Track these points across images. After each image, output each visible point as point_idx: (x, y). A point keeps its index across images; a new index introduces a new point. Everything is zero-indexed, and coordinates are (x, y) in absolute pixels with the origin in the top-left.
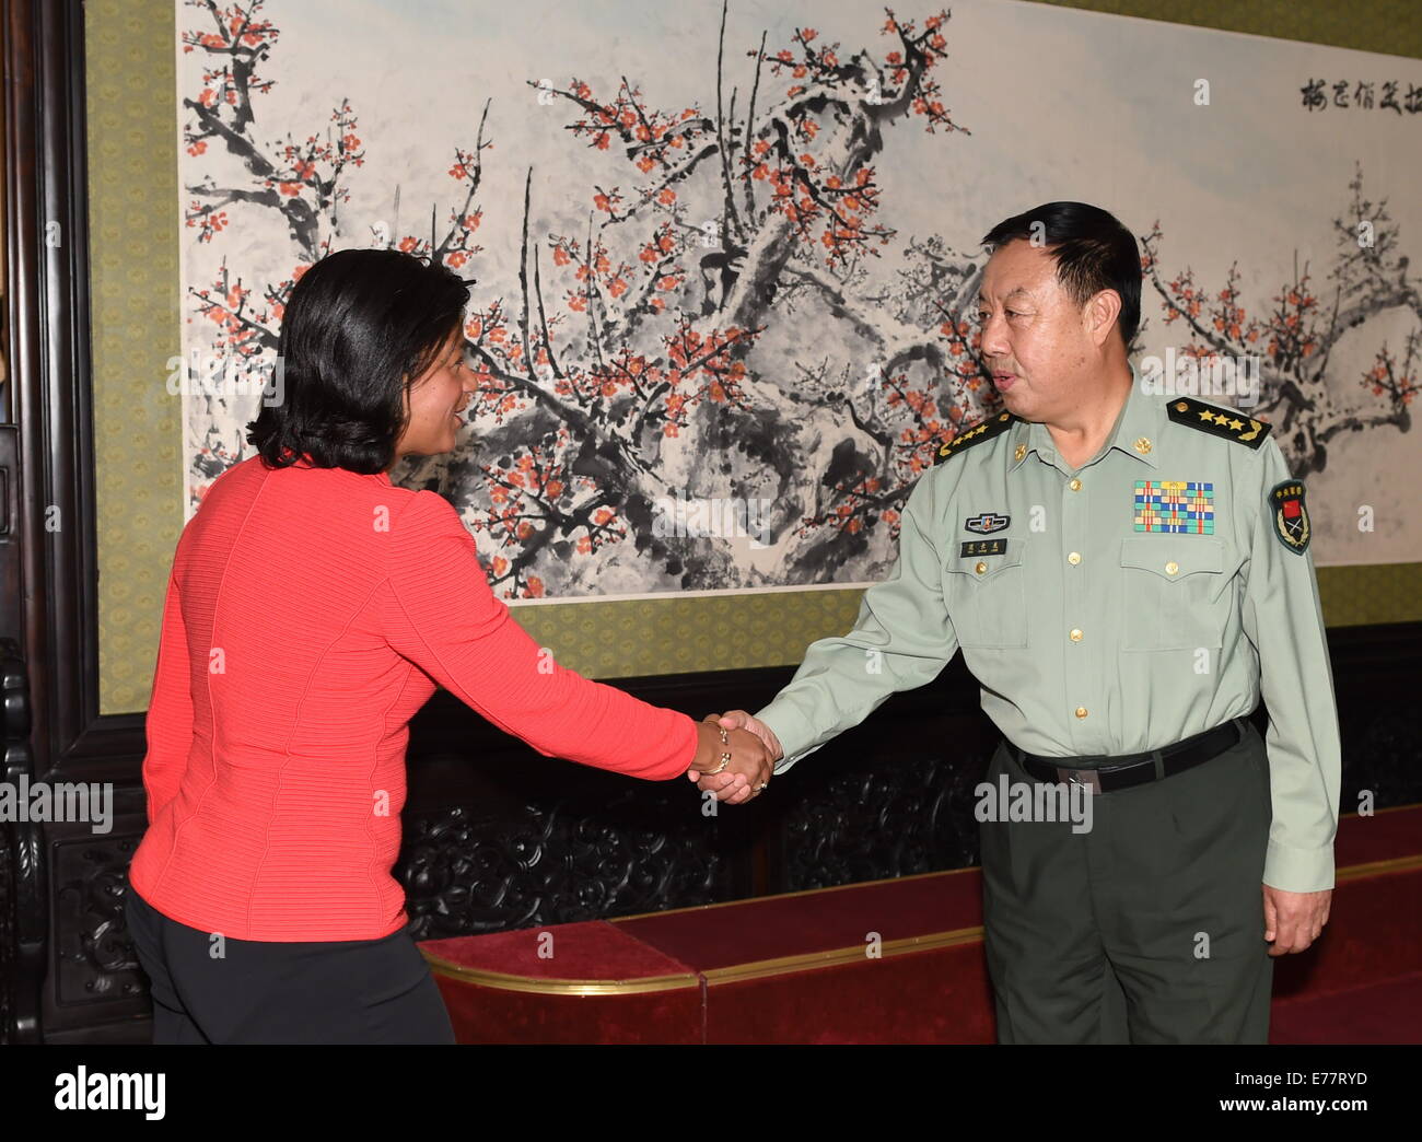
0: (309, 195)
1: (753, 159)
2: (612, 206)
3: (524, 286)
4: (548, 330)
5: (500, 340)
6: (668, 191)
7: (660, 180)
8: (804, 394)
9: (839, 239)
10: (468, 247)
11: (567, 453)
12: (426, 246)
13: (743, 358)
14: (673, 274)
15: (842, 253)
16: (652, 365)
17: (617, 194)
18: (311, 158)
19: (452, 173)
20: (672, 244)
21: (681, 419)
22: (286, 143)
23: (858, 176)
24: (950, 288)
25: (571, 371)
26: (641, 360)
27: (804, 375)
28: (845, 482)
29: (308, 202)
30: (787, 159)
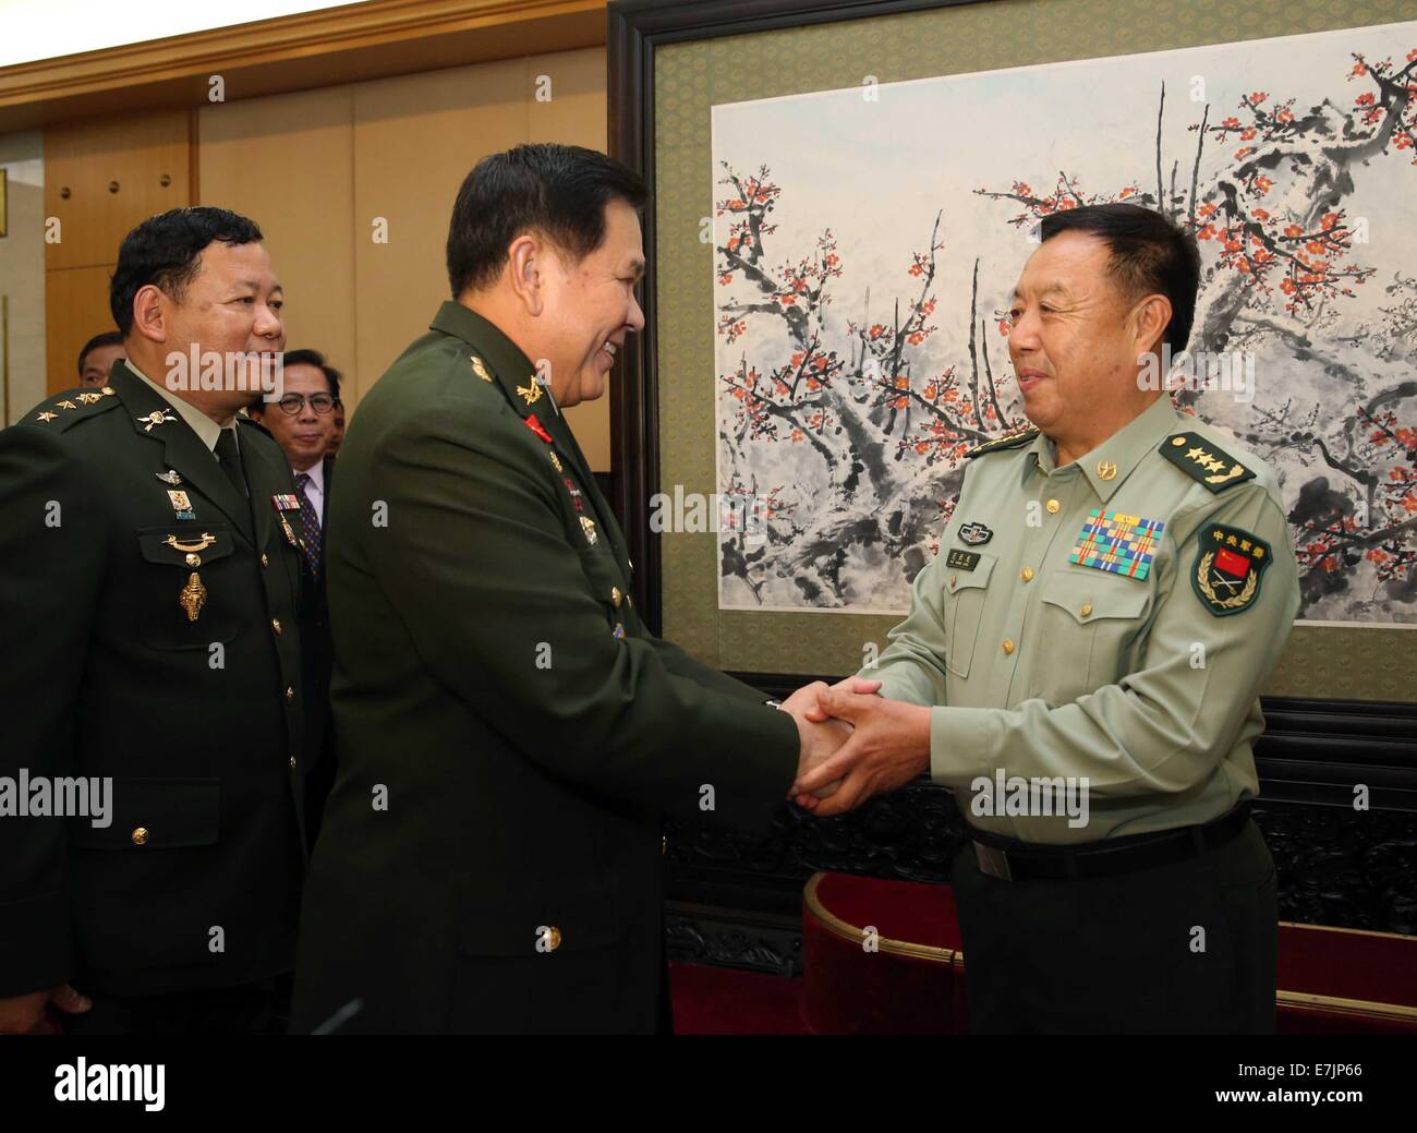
0: (802, 302)
1: (1198, 222)
3: (974, 355)
4: (996, 390)
5: (953, 400)
8: (1263, 436)
9: (1301, 284)
10: (924, 327)
12: (891, 331)
13: (1192, 404)
15: (1306, 297)
18: (803, 276)
19: (910, 272)
22: (785, 268)
23: (1323, 221)
25: (1017, 422)
27: (1262, 417)
28: (1316, 520)
29: (801, 306)
30: (1236, 217)
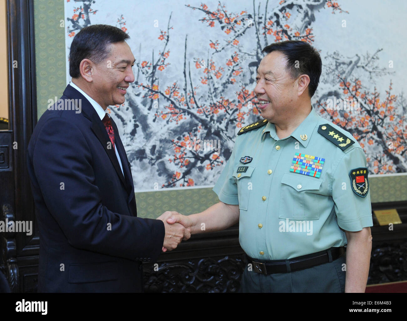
1: (267, 27)
2: (216, 47)
3: (185, 76)
4: (194, 91)
5: (177, 96)
6: (236, 40)
7: (233, 37)
10: (165, 63)
11: (201, 135)
12: (151, 64)
14: (239, 70)
16: (232, 102)
17: (218, 42)
19: (159, 38)
20: (238, 59)
21: (242, 121)
23: (306, 31)
24: (343, 70)
25: (202, 105)
26: (227, 101)
30: (279, 27)
